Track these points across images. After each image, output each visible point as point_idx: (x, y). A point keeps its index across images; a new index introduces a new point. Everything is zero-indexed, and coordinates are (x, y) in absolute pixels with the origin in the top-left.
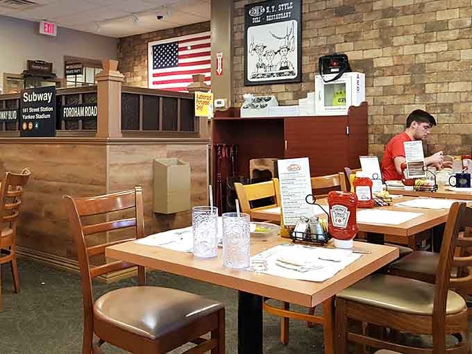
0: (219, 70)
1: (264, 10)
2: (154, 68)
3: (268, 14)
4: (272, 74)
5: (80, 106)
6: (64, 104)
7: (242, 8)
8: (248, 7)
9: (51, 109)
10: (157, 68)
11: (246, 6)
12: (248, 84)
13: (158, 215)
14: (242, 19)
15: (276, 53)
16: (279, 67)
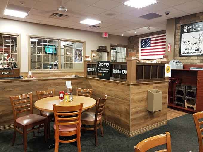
0: (169, 50)
1: (189, 27)
2: (141, 48)
3: (191, 29)
4: (191, 52)
5: (120, 69)
6: (113, 68)
7: (179, 27)
8: (182, 26)
9: (109, 69)
10: (143, 47)
11: (181, 25)
12: (181, 56)
13: (149, 111)
14: (180, 31)
15: (194, 44)
16: (195, 49)
